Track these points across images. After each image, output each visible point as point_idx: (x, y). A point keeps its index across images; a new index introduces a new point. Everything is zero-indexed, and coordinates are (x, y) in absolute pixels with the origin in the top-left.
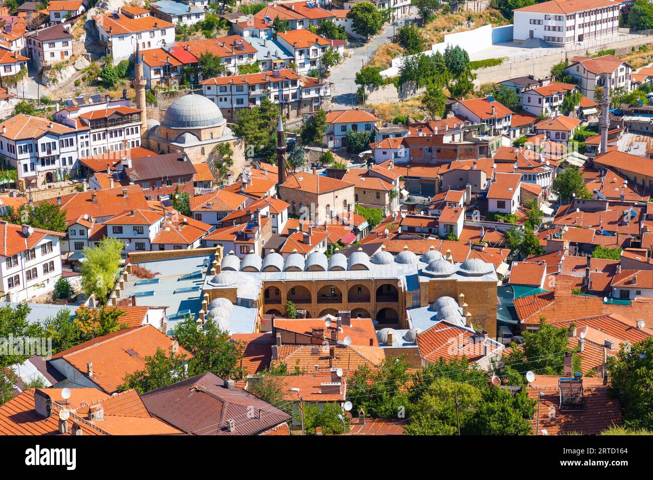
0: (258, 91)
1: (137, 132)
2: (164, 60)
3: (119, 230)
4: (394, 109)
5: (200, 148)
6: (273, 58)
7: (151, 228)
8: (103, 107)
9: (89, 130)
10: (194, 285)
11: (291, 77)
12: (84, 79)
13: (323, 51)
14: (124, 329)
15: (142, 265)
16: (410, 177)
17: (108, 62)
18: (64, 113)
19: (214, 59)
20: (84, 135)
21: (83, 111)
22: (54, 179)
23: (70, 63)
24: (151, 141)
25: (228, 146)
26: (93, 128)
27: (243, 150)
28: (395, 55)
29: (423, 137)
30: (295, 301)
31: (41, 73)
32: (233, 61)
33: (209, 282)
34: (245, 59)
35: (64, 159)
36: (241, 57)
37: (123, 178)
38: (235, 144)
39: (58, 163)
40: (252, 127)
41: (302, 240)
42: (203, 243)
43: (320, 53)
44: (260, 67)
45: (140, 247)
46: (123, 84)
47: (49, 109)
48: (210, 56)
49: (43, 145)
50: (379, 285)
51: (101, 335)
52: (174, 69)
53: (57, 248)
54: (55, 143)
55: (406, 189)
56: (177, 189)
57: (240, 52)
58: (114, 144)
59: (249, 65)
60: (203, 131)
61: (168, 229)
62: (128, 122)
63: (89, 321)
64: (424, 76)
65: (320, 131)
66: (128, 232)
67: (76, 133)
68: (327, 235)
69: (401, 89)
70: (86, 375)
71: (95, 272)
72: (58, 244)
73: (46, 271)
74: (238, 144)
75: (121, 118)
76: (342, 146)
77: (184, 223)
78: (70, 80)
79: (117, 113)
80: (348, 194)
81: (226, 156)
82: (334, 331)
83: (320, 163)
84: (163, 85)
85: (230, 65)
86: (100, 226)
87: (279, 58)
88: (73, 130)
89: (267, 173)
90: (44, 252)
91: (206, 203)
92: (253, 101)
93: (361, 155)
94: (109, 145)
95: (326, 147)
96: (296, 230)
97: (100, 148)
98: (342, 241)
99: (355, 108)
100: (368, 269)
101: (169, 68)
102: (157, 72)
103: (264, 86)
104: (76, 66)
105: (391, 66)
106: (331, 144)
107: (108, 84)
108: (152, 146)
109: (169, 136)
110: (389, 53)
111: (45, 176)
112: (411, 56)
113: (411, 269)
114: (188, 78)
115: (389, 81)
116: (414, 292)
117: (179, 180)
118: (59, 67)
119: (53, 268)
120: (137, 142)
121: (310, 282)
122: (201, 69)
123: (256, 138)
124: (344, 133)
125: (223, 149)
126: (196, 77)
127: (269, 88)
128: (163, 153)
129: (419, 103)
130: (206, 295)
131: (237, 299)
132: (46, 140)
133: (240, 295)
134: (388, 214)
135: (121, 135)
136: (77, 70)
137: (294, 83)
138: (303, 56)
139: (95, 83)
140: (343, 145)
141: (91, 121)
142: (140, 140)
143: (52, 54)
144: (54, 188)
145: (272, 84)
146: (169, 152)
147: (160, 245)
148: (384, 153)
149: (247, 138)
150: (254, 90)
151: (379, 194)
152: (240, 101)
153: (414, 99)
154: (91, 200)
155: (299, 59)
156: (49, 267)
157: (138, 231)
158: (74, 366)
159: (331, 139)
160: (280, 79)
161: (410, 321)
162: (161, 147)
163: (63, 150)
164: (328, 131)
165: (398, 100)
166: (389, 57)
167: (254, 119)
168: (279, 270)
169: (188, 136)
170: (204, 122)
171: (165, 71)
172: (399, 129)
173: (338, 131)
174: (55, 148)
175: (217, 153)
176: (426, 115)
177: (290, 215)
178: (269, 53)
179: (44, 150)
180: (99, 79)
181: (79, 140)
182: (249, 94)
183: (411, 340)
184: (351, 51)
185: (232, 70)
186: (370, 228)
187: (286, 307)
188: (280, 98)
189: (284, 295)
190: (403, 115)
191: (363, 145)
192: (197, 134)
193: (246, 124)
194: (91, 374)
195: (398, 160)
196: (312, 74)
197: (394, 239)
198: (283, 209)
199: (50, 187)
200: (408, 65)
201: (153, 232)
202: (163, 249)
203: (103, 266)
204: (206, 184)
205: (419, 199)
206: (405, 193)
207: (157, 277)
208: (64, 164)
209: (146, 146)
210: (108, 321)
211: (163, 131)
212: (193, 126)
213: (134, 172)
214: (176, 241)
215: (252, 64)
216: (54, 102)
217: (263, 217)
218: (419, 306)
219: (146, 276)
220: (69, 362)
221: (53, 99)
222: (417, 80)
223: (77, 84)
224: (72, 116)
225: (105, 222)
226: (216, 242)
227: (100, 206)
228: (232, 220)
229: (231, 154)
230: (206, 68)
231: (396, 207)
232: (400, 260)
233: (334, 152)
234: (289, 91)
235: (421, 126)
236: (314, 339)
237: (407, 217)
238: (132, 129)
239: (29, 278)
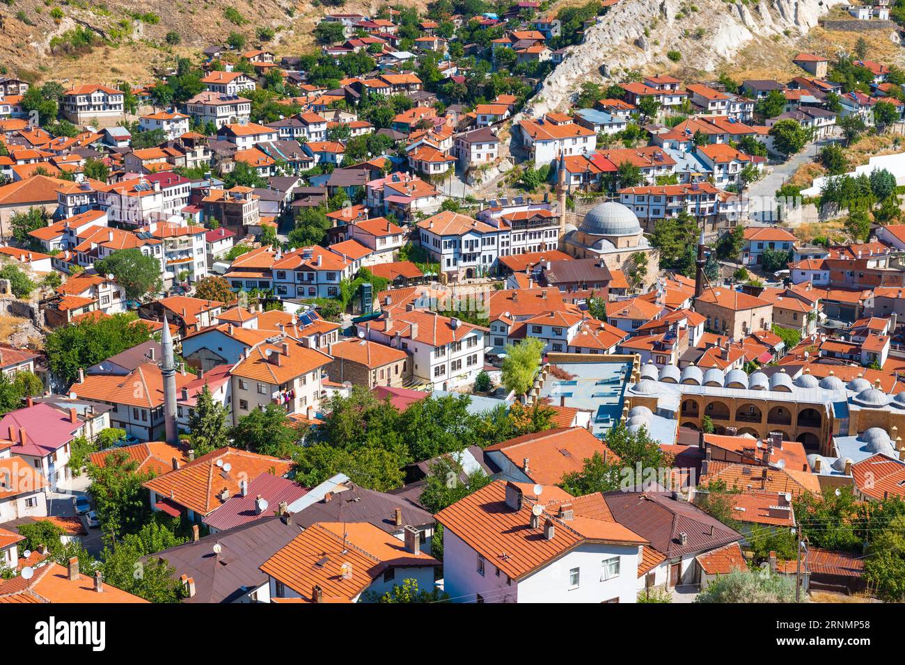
0: (675, 203)
1: (555, 235)
2: (584, 167)
3: (538, 329)
4: (813, 229)
5: (616, 255)
6: (692, 171)
7: (569, 330)
8: (524, 209)
9: (510, 231)
10: (612, 391)
11: (710, 191)
12: (506, 181)
13: (743, 167)
14: (555, 429)
15: (559, 366)
16: (829, 301)
17: (530, 166)
18: (487, 212)
19: (633, 169)
20: (505, 235)
21: (506, 212)
22: (474, 275)
23: (495, 165)
24: (567, 245)
25: (643, 255)
26: (514, 229)
27: (658, 260)
28: (816, 175)
29: (845, 260)
30: (713, 417)
31: (467, 172)
32: (651, 172)
33: (630, 390)
34: (663, 170)
35: (484, 257)
36: (659, 168)
37: (542, 280)
38: (651, 254)
39: (479, 260)
40: (668, 239)
41: (720, 355)
42: (619, 350)
43: (740, 169)
44: (678, 179)
45: (557, 348)
46: (543, 188)
47: (473, 208)
48: (630, 165)
49: (467, 242)
50: (802, 408)
51: (534, 432)
52: (594, 176)
53: (481, 342)
54: (477, 241)
55: (824, 312)
56: (592, 294)
57: (658, 163)
58: (532, 246)
59: (667, 176)
60: (619, 239)
61: (585, 333)
62: (546, 225)
63: (523, 417)
64: (848, 198)
65: (736, 247)
66: (547, 332)
67: (498, 233)
68: (744, 352)
69: (822, 210)
70: (522, 470)
71: (517, 368)
72: (482, 338)
73: (469, 363)
74: (653, 254)
75: (543, 220)
76: (758, 263)
77: (601, 329)
78: (493, 182)
79: (538, 216)
80: (766, 313)
81: (640, 265)
82: (766, 452)
83: (734, 279)
84: (582, 191)
85: (648, 176)
86: (521, 323)
87: (698, 172)
88: (495, 229)
89: (681, 285)
90: (470, 345)
91: (622, 310)
92: (669, 212)
93: (777, 274)
94: (528, 246)
95: (740, 263)
96: (713, 345)
98: (758, 360)
99: (773, 226)
100: (790, 391)
101: (589, 175)
102: (577, 178)
103: (682, 198)
104: (500, 168)
105: (812, 185)
106: (746, 261)
107: (528, 187)
108: (568, 250)
109: (586, 241)
110: (810, 172)
111: (465, 271)
112: (835, 177)
113: (836, 396)
114: (607, 186)
115: (809, 201)
116: (843, 419)
117: (595, 285)
118: (484, 169)
119: (475, 361)
120: (555, 245)
121: (730, 399)
122: (620, 178)
123: (672, 249)
124: (761, 250)
125: (639, 258)
126: (614, 186)
127: (686, 201)
128: (578, 258)
129: (842, 226)
130: (627, 402)
131: (657, 408)
132: (469, 237)
133: (661, 405)
134: (804, 336)
135: (540, 237)
136: (501, 172)
137: (712, 197)
138: (722, 171)
139: (517, 186)
140: (759, 262)
141: (512, 222)
142: (557, 243)
143: (478, 155)
144: (474, 284)
145: (690, 197)
146: (585, 257)
147: (577, 347)
148: (803, 274)
149: (663, 249)
150: (671, 201)
151: (796, 315)
152: (656, 212)
153: (835, 221)
154: (512, 299)
155: (718, 173)
156: (472, 360)
157: (556, 332)
158: (510, 460)
159: (747, 255)
160: (698, 193)
161: (837, 449)
162: (577, 251)
163: (484, 248)
164: (744, 247)
165: (818, 220)
166: (810, 177)
167: (671, 231)
168: (698, 384)
169: (605, 243)
170: (622, 230)
171: (584, 178)
172: (818, 250)
173: (754, 248)
174: (477, 246)
175: (632, 261)
176: (848, 238)
177: (706, 330)
178: (688, 166)
179: (467, 246)
180: (521, 182)
181: (500, 238)
182: (666, 205)
183: (840, 469)
184: (771, 169)
185: (650, 180)
186: (786, 349)
187: (703, 421)
188: (697, 211)
189: (702, 409)
190: (823, 236)
191: (779, 264)
192: (614, 241)
193: (663, 235)
194: (527, 469)
195: (817, 282)
196: (730, 189)
197: (813, 362)
198: (700, 322)
199: (469, 282)
200: (831, 184)
201: (571, 334)
202: (579, 352)
203: (525, 363)
204: (620, 291)
205: (838, 324)
206: (823, 316)
207: (574, 379)
208: (484, 261)
209: (563, 249)
210: (541, 419)
211: (581, 236)
212: (610, 233)
213: (552, 274)
214: (593, 345)
215: (670, 176)
216: (478, 202)
217: (681, 329)
218: (847, 435)
219: (564, 378)
220: (506, 456)
221: (477, 198)
222: (839, 201)
223: (499, 186)
224: (495, 216)
225: (526, 321)
226: (632, 350)
227: (519, 304)
228: (650, 329)
229: (646, 263)
230: (625, 177)
231: (813, 330)
232: (825, 385)
233: (748, 269)
234: (706, 205)
235: (843, 249)
236: (745, 458)
237: (827, 340)
238: (551, 232)
239: (453, 369)
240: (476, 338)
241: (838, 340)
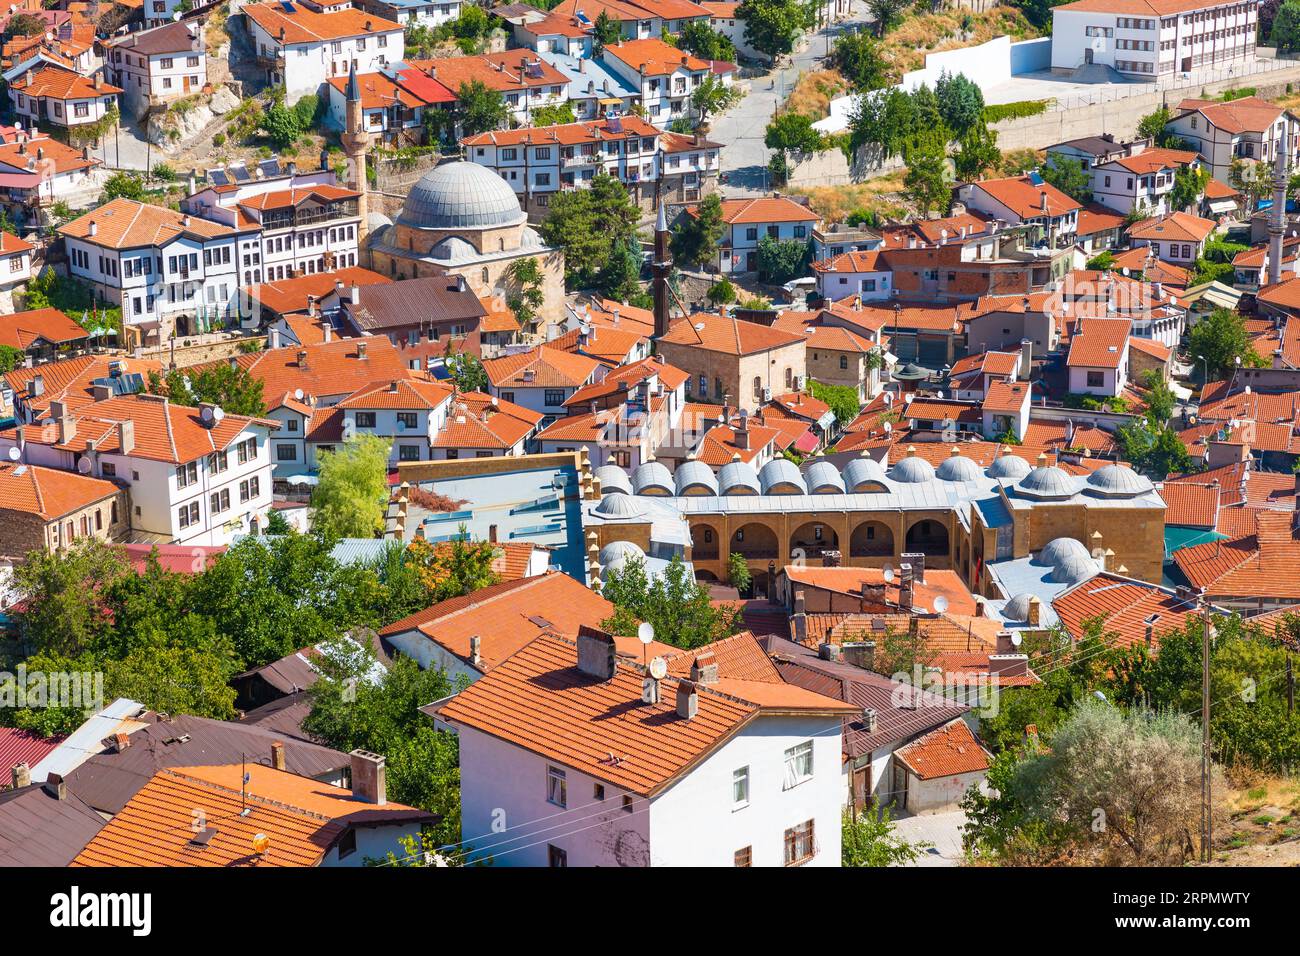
0: (579, 160)
1: (351, 237)
2: (389, 96)
3: (367, 420)
4: (846, 198)
5: (479, 269)
6: (600, 95)
7: (432, 416)
8: (283, 186)
9: (259, 231)
10: (548, 521)
11: (643, 132)
12: (230, 133)
13: (696, 82)
14: (497, 586)
15: (426, 487)
16: (900, 330)
17: (276, 100)
18: (206, 197)
19: (487, 94)
20: (251, 242)
21: (247, 193)
22: (192, 329)
23: (203, 101)
24: (376, 255)
25: (533, 264)
26: (268, 227)
27: (562, 273)
28: (833, 93)
29: (919, 249)
30: (747, 555)
31: (146, 119)
32: (522, 100)
33: (593, 512)
34: (545, 96)
35: (211, 289)
36: (537, 92)
37: (344, 325)
38: (547, 261)
39: (200, 298)
40: (579, 230)
41: (732, 439)
42: (532, 445)
43: (691, 87)
44: (575, 112)
45: (409, 453)
46: (308, 143)
47: (172, 191)
48: (479, 88)
49: (173, 259)
50: (914, 521)
51: (461, 594)
52: (411, 113)
53: (265, 452)
54: (194, 256)
55: (892, 351)
56: (449, 346)
57: (534, 82)
58: (307, 261)
59: (553, 108)
60: (484, 235)
61: (461, 419)
62: (331, 217)
64: (900, 133)
65: (710, 238)
66: (387, 421)
67: (236, 237)
68: (771, 434)
69: (855, 158)
70: (468, 661)
71: (348, 495)
72: (267, 442)
73: (244, 496)
74: (552, 261)
75: (322, 207)
76: (749, 269)
77: (493, 409)
78: (203, 135)
79: (314, 198)
80: (795, 358)
81: (528, 285)
82: (904, 588)
83: (707, 303)
84: (387, 146)
85: (517, 108)
86: (330, 411)
87: (611, 96)
88: (229, 230)
89: (617, 319)
90: (243, 458)
91: (523, 370)
92: (568, 178)
93: (788, 287)
94: (298, 261)
95: (716, 271)
96: (716, 422)
97: (312, 262)
98: (796, 447)
99: (771, 194)
100: (887, 490)
101: (400, 113)
102: (376, 119)
103: (591, 148)
104: (214, 106)
105: (829, 113)
106: (726, 266)
107: (279, 143)
108: (378, 266)
109: (416, 244)
110: (820, 88)
111: (173, 323)
112: (874, 93)
113: (972, 492)
114: (437, 134)
115: (833, 141)
116: (1002, 528)
117: (453, 329)
118: (181, 108)
119: (256, 491)
120: (352, 255)
121: (778, 516)
122: (461, 116)
123: (587, 250)
124: (752, 243)
125: (524, 270)
126: (451, 132)
127: (600, 153)
128: (402, 277)
129: (900, 186)
130: (593, 535)
131: (651, 544)
132: (178, 249)
133: (657, 536)
134: (863, 400)
135: (320, 242)
136: (217, 114)
137: (649, 144)
138: (658, 92)
139: (255, 142)
140: (751, 266)
141: (264, 212)
142: (355, 252)
143: (166, 81)
144: (197, 346)
145: (605, 144)
146: (415, 277)
147: (449, 450)
148: (843, 281)
149: (570, 250)
150: (570, 156)
151: (845, 359)
152: (543, 179)
153: (880, 179)
154: (296, 365)
155: (650, 97)
156: (249, 489)
157: (406, 421)
158: (441, 645)
159: (727, 255)
160: (622, 136)
161: (999, 585)
162: (398, 267)
163: (211, 270)
164: (723, 238)
165: (848, 180)
166: (823, 97)
167: (583, 213)
168: (713, 493)
169: (456, 245)
170: (489, 217)
171: (390, 119)
172: (861, 235)
173: (740, 239)
174: (195, 267)
175: (512, 278)
176: (911, 212)
177: (689, 398)
178: (591, 84)
179: (174, 269)
180: (262, 133)
181: (241, 249)
182: (561, 165)
183: (1018, 617)
184: (745, 85)
185: (521, 117)
186: (836, 425)
188: (621, 174)
189: (724, 541)
190: (867, 206)
191: (792, 267)
192: (474, 239)
193: (568, 223)
194: (477, 660)
195: (871, 295)
196: (677, 127)
197: (901, 441)
198: (679, 383)
199: (187, 344)
200: (866, 109)
201: (436, 424)
202: (456, 458)
203: (361, 483)
204: (502, 338)
205: (923, 372)
206: (891, 359)
207: (463, 508)
208: (212, 297)
209: (368, 264)
210: (471, 567)
211: (404, 234)
212: (465, 224)
213: (364, 312)
214: (481, 442)
215: (558, 106)
216: (179, 178)
217: (654, 395)
218: (1011, 558)
219: (442, 507)
220: (431, 638)
221: (179, 168)
222: (886, 141)
223: (217, 143)
224: (225, 203)
225: (341, 405)
226: (561, 445)
227: (314, 376)
228: (589, 401)
229: (539, 282)
230: (472, 112)
231: (877, 389)
232: (947, 474)
233: (734, 281)
234: (640, 160)
235: (914, 230)
236: (867, 604)
237: (915, 401)
238: (342, 230)
239: (216, 509)
240: (253, 442)
241: (934, 398)
